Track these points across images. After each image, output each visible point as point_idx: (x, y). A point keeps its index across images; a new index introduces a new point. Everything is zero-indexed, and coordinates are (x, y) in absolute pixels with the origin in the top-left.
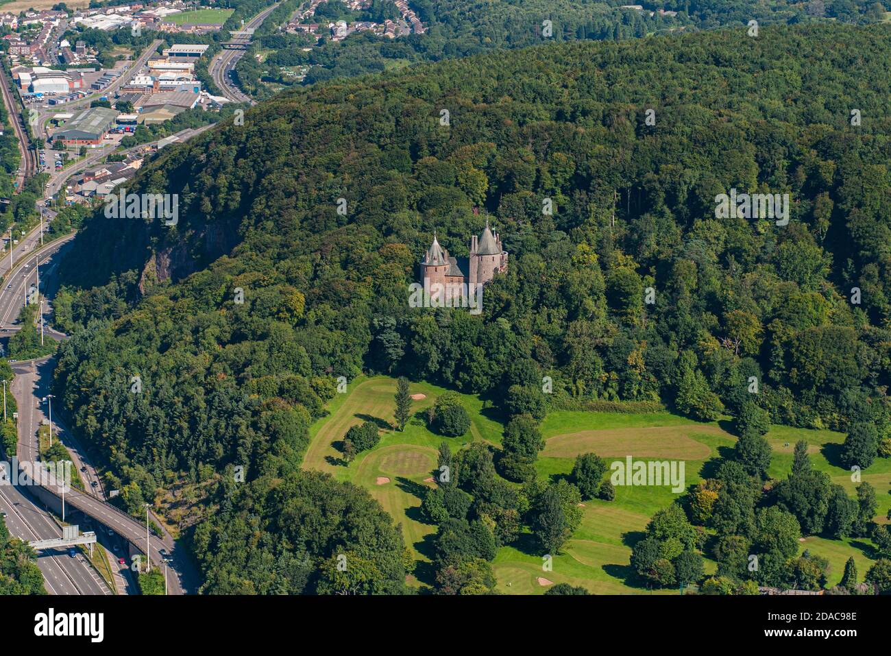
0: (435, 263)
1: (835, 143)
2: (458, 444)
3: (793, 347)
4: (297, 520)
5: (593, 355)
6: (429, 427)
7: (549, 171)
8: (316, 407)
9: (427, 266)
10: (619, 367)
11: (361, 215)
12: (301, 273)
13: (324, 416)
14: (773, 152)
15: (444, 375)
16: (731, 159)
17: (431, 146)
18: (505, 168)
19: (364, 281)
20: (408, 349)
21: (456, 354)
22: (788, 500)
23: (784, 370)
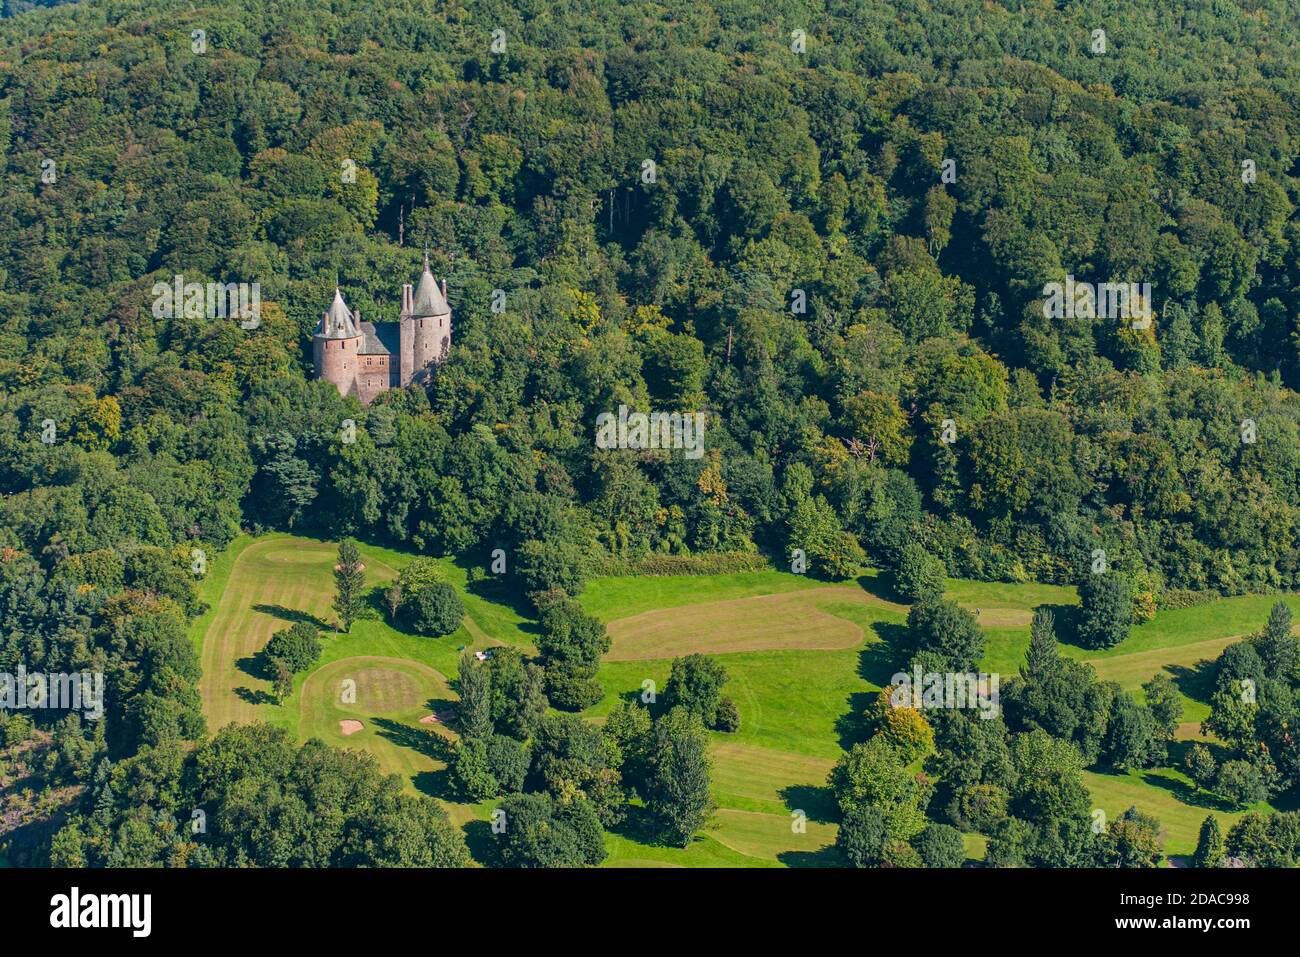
0: (341, 334)
1: (937, 104)
2: (450, 650)
3: (973, 450)
4: (263, 822)
5: (638, 480)
6: (389, 621)
7: (481, 167)
8: (189, 600)
9: (326, 340)
10: (686, 497)
11: (174, 254)
12: (90, 360)
13: (201, 612)
14: (836, 122)
15: (391, 528)
16: (778, 136)
17: (271, 129)
18: (406, 163)
19: (219, 369)
20: (325, 486)
21: (410, 490)
22: (1043, 713)
23: (958, 488)
